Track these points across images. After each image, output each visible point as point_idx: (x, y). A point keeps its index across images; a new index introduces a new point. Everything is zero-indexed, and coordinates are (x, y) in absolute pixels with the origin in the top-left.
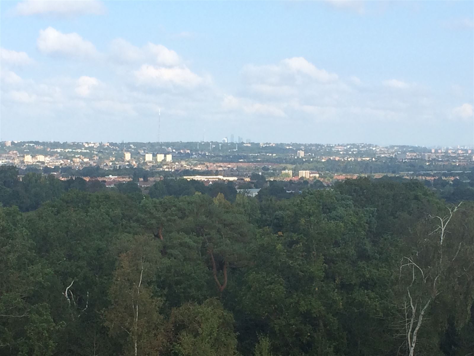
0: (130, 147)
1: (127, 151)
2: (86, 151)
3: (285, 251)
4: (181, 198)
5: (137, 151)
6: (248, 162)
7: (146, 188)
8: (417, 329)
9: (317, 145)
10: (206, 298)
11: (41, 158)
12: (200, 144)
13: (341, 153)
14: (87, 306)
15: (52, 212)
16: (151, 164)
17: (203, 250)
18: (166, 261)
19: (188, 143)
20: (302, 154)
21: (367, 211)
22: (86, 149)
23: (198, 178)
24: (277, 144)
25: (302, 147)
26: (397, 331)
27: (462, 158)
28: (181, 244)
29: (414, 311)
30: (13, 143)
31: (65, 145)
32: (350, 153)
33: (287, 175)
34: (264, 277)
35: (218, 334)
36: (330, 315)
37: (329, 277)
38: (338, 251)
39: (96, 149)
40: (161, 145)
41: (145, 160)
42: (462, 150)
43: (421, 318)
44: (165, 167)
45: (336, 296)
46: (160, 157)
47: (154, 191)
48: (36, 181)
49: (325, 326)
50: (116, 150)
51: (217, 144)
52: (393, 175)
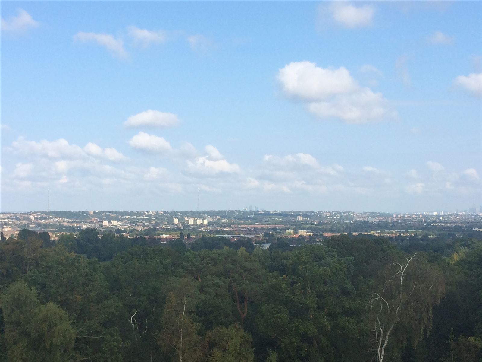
0: (178, 215)
1: (176, 217)
2: (146, 217)
3: (288, 289)
4: (214, 251)
5: (183, 217)
6: (262, 225)
7: (189, 244)
8: (385, 345)
9: (311, 212)
10: (231, 323)
11: (114, 223)
12: (228, 212)
13: (329, 217)
14: (146, 329)
15: (122, 261)
16: (193, 226)
17: (230, 289)
18: (203, 296)
19: (219, 211)
20: (300, 218)
21: (347, 259)
22: (146, 216)
23: (226, 236)
24: (283, 212)
25: (301, 214)
26: (370, 347)
27: (415, 221)
28: (214, 284)
29: (382, 332)
30: (94, 212)
31: (132, 214)
32: (335, 217)
33: (290, 234)
34: (273, 308)
35: (240, 350)
36: (321, 336)
37: (320, 308)
38: (326, 289)
39: (153, 216)
40: (199, 213)
41: (188, 223)
42: (415, 215)
43: (387, 337)
44: (202, 229)
45: (325, 321)
46: (199, 222)
47: (195, 246)
48: (111, 238)
49: (318, 343)
50: (167, 217)
51: (239, 212)
52: (366, 233)
